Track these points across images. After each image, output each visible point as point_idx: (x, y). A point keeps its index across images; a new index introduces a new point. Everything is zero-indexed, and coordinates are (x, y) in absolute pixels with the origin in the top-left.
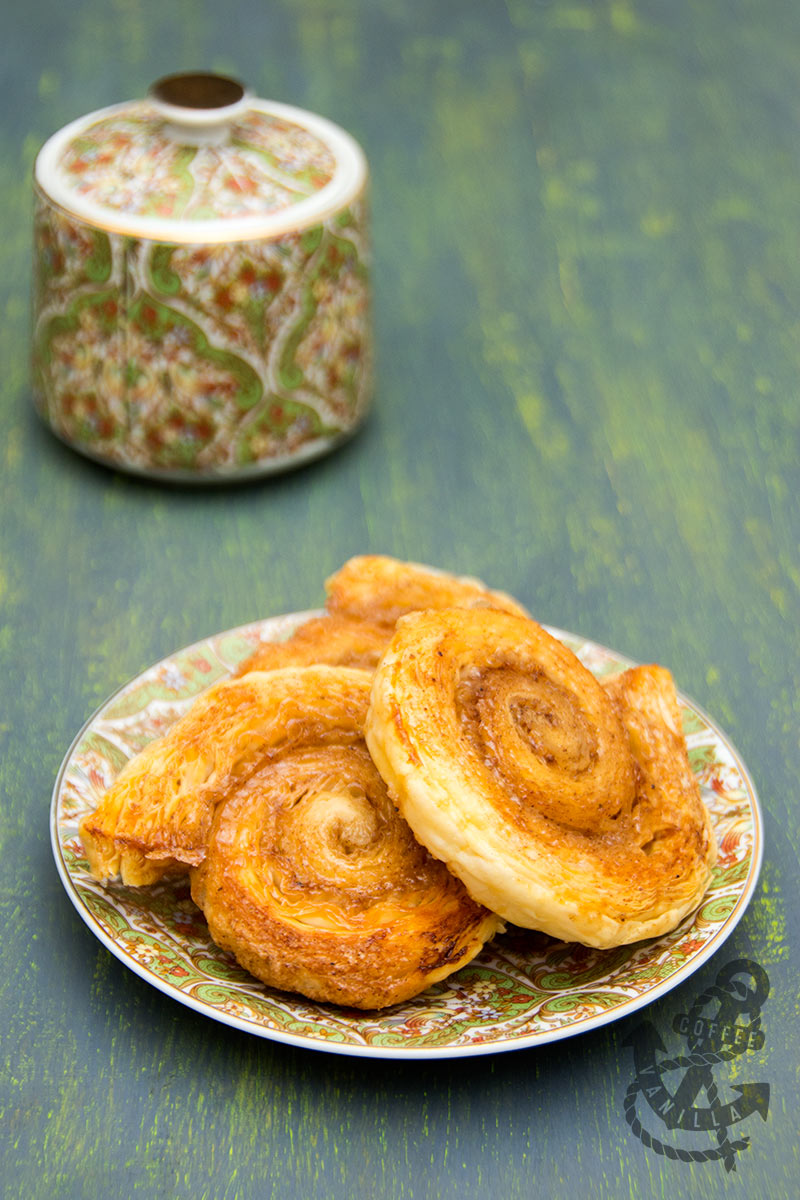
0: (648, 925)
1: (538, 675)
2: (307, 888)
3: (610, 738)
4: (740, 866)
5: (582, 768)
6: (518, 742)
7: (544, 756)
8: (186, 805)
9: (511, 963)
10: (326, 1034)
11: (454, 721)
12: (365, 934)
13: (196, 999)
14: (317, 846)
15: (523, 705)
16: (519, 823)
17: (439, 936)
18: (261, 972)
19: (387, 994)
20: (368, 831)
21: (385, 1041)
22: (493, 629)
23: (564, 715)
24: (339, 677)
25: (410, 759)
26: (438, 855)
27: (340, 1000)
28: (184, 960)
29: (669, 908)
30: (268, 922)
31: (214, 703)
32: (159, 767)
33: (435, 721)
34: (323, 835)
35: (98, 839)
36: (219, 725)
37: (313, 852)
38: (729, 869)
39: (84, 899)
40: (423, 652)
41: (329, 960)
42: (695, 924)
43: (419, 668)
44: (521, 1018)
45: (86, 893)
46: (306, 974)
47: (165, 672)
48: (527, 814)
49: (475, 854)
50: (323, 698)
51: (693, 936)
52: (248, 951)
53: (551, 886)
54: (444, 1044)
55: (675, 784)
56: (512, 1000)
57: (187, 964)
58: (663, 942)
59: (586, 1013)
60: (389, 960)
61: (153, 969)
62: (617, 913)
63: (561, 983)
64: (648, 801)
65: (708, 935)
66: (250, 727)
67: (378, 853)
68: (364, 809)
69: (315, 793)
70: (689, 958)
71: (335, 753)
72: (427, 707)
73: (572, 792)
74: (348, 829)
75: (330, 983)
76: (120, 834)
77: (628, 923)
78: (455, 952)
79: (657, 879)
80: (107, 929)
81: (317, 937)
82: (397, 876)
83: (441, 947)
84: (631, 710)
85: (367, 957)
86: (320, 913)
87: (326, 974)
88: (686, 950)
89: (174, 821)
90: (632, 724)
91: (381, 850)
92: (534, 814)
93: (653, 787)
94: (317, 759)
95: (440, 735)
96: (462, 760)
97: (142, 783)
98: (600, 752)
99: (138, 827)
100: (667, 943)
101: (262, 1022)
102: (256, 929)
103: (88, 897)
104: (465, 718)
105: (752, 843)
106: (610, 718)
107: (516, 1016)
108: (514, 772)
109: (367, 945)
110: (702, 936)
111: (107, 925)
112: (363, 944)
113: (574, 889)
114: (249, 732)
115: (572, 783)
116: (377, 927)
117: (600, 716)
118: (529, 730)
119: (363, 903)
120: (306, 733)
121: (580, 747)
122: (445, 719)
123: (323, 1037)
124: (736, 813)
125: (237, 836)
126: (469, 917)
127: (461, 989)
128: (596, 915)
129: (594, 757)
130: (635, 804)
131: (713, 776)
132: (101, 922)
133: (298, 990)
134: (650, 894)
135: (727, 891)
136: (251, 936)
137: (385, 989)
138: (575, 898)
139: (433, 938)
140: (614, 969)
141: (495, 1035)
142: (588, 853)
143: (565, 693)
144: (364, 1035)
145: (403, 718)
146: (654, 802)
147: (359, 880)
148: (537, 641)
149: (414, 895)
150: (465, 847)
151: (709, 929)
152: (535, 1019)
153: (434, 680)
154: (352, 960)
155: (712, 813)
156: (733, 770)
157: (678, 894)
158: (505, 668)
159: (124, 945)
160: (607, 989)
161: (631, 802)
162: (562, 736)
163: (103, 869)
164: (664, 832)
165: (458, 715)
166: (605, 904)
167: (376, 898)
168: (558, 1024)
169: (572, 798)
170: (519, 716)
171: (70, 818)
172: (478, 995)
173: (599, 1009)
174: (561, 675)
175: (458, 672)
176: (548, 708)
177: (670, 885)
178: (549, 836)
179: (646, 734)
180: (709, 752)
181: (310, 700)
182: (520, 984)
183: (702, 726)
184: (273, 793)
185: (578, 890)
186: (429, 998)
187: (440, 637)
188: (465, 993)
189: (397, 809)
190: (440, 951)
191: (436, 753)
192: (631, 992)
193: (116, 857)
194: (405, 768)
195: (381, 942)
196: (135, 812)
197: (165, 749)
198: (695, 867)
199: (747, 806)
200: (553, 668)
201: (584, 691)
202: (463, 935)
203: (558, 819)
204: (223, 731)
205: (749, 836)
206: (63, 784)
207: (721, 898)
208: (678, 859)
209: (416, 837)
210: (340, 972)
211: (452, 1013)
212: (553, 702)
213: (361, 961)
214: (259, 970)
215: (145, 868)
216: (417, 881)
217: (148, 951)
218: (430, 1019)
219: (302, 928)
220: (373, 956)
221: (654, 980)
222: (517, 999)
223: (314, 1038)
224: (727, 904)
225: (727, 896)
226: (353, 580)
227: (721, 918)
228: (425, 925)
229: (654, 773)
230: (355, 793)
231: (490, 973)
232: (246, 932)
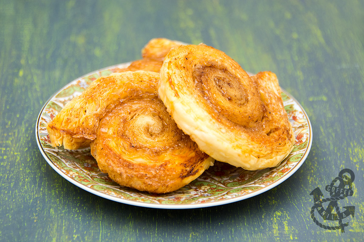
0: (269, 160)
1: (225, 70)
2: (135, 148)
3: (253, 94)
4: (304, 144)
5: (242, 103)
6: (217, 92)
7: (228, 98)
8: (88, 119)
9: (216, 180)
10: (144, 200)
11: (192, 82)
12: (159, 164)
13: (93, 189)
14: (140, 133)
15: (219, 79)
16: (218, 120)
17: (187, 165)
18: (118, 180)
19: (167, 186)
20: (159, 128)
21: (167, 203)
22: (207, 53)
23: (234, 84)
24: (148, 74)
25: (175, 95)
26: (187, 132)
27: (149, 189)
28: (88, 178)
29: (277, 155)
30: (120, 160)
31: (99, 83)
32: (77, 105)
33: (185, 82)
34: (142, 130)
35: (54, 131)
36: (101, 91)
37: (138, 135)
38: (299, 145)
39: (49, 157)
40: (180, 58)
41: (145, 173)
42: (287, 163)
43: (178, 63)
44: (220, 195)
45: (50, 154)
46: (136, 179)
47: (79, 82)
48: (221, 117)
49: (201, 130)
50: (141, 81)
51: (286, 167)
52: (113, 171)
53: (230, 143)
54: (190, 204)
55: (279, 113)
56: (216, 191)
57: (89, 179)
58: (275, 170)
59: (245, 193)
60: (168, 173)
61: (76, 179)
62: (257, 155)
63: (235, 185)
64: (268, 117)
65: (292, 166)
66: (113, 92)
67: (163, 136)
68: (157, 121)
69: (139, 115)
70: (285, 174)
71: (146, 101)
72: (182, 77)
73: (238, 111)
74: (152, 127)
75: (145, 182)
76: (63, 128)
77: (261, 159)
78: (194, 171)
79: (272, 144)
80: (58, 166)
81: (140, 165)
82: (171, 144)
83: (188, 169)
84: (260, 86)
85: (159, 172)
86: (140, 157)
87: (144, 179)
88: (283, 172)
89: (84, 124)
90: (261, 91)
91: (165, 135)
92: (224, 117)
93: (270, 113)
94: (140, 103)
95: (187, 87)
96: (195, 96)
97: (71, 111)
98: (249, 98)
99: (69, 126)
100: (276, 170)
101: (119, 197)
102: (116, 162)
103: (50, 156)
104: (196, 82)
105: (309, 136)
106: (253, 88)
107: (218, 195)
108: (216, 102)
109: (160, 168)
110: (289, 167)
111: (58, 165)
112: (158, 167)
113: (240, 145)
114: (113, 93)
115: (238, 108)
116: (163, 161)
117: (249, 86)
118: (221, 88)
119: (157, 153)
120: (135, 94)
121: (241, 96)
122: (188, 81)
123: (143, 201)
124: (302, 126)
125: (108, 130)
126: (199, 158)
127: (196, 188)
128: (248, 155)
129: (247, 101)
130: (263, 118)
131: (293, 115)
132: (56, 164)
133: (133, 186)
134: (269, 149)
135: (299, 152)
136: (114, 165)
137: (166, 184)
138: (240, 148)
139: (185, 166)
140: (255, 180)
141: (209, 200)
142: (245, 133)
143: (235, 77)
144: (159, 201)
145: (172, 80)
146: (270, 118)
147: (156, 146)
148: (224, 58)
149: (178, 151)
150: (197, 128)
151: (292, 164)
152: (225, 195)
153: (184, 67)
154: (153, 173)
155: (293, 127)
156: (300, 112)
157: (280, 150)
158: (212, 67)
159: (64, 171)
160: (253, 185)
161: (261, 118)
162: (234, 91)
163: (56, 142)
164: (275, 130)
165: (194, 81)
166: (252, 151)
167: (163, 151)
168: (234, 196)
169: (238, 113)
170: (217, 83)
171: (43, 130)
172: (203, 190)
173: (250, 191)
174: (233, 71)
175: (194, 66)
176: (229, 81)
177: (277, 146)
178: (229, 125)
179: (267, 95)
180: (291, 107)
181: (136, 82)
182: (219, 186)
183: (288, 98)
184: (123, 115)
185: (241, 145)
186: (184, 191)
187: (187, 54)
188: (198, 189)
189: (171, 116)
190: (188, 171)
191: (185, 93)
192: (263, 186)
193: (61, 138)
194: (173, 98)
195: (165, 167)
196: (68, 121)
197: (80, 99)
198: (287, 142)
199: (306, 124)
200: (230, 68)
201: (243, 77)
202: (197, 165)
203: (233, 121)
204: (102, 93)
205: (307, 134)
206: (40, 118)
207: (296, 155)
208: (280, 138)
209: (178, 126)
210: (149, 178)
211: (193, 195)
212: (231, 79)
213: (157, 173)
214: (118, 179)
215: (73, 142)
216: (178, 145)
217: (74, 174)
218: (184, 197)
219: (134, 162)
220: (162, 172)
221: (271, 181)
222: (218, 190)
223: (139, 202)
224: (299, 156)
225: (299, 154)
226: (153, 47)
227: (297, 161)
228: (182, 161)
229: (270, 108)
230: (154, 115)
231: (208, 183)
232: (112, 164)
